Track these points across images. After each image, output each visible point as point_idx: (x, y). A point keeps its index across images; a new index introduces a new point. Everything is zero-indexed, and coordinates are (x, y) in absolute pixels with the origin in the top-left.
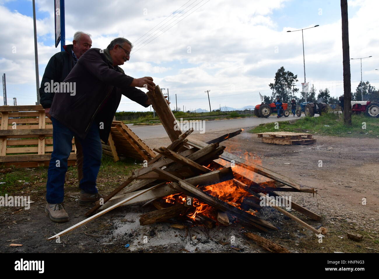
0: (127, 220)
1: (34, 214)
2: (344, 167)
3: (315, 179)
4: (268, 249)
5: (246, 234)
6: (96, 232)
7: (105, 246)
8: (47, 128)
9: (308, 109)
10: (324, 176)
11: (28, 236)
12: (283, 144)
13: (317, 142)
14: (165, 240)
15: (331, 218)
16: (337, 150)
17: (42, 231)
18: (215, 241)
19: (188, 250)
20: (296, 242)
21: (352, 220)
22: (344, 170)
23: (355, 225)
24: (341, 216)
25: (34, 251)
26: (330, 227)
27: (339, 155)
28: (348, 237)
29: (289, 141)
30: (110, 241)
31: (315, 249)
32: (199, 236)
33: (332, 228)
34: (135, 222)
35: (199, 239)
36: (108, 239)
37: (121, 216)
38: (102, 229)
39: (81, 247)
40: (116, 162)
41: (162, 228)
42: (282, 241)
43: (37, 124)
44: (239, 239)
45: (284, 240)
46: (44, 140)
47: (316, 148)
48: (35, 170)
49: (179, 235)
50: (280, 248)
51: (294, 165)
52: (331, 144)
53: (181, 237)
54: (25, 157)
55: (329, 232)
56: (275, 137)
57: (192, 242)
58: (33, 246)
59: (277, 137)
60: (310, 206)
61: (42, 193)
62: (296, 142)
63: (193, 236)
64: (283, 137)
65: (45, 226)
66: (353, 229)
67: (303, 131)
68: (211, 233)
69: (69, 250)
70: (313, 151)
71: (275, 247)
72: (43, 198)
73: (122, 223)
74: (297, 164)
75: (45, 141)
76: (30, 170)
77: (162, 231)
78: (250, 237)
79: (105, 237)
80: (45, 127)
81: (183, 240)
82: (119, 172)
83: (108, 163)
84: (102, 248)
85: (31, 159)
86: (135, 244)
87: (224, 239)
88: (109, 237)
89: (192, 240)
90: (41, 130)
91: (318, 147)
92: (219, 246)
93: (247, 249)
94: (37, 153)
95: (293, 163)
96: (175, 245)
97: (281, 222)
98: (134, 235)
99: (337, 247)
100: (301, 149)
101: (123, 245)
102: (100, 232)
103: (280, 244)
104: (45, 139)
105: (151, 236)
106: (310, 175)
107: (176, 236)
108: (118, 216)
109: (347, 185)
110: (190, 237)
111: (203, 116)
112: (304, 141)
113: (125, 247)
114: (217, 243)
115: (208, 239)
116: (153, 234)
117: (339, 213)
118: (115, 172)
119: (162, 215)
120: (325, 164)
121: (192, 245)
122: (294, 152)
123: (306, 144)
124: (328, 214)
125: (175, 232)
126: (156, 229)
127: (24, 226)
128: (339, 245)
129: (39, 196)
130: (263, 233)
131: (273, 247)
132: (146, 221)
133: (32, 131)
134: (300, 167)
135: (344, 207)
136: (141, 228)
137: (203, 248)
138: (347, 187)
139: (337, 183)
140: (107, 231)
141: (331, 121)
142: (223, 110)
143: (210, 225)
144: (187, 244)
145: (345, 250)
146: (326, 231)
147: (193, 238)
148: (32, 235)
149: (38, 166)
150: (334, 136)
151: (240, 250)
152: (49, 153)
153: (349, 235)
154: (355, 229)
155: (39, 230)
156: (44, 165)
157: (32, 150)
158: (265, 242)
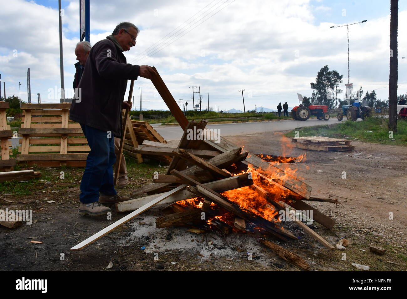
0: (145, 223)
1: (54, 213)
2: (380, 177)
3: (346, 188)
4: (284, 258)
5: (263, 242)
6: (114, 233)
7: (121, 248)
8: (70, 127)
9: (350, 113)
10: (357, 186)
11: (48, 235)
12: (319, 150)
13: (355, 149)
14: (181, 244)
15: (356, 230)
16: (377, 159)
17: (61, 231)
18: (231, 248)
19: (204, 255)
20: (315, 252)
21: (379, 234)
22: (379, 180)
23: (380, 238)
24: (368, 228)
25: (53, 249)
26: (354, 239)
27: (377, 164)
28: (370, 250)
29: (324, 147)
30: (127, 243)
31: (333, 260)
32: (216, 242)
33: (356, 241)
34: (153, 225)
35: (215, 244)
36: (125, 241)
37: (140, 219)
38: (120, 231)
39: (98, 247)
40: (140, 164)
41: (179, 232)
42: (300, 250)
43: (60, 123)
44: (256, 247)
45: (303, 250)
46: (66, 140)
47: (353, 155)
48: (57, 169)
49: (196, 239)
50: (296, 257)
51: (327, 173)
52: (370, 152)
53: (197, 242)
54: (48, 156)
55: (351, 245)
56: (310, 142)
57: (207, 248)
58: (52, 244)
59: (313, 143)
60: (336, 216)
61: (63, 193)
62: (333, 148)
63: (209, 242)
64: (319, 143)
65: (65, 226)
66: (378, 242)
67: (342, 137)
68: (228, 239)
69: (86, 250)
70: (351, 158)
71: (291, 256)
72: (64, 198)
73: (140, 226)
74: (330, 172)
75: (68, 140)
76: (52, 170)
77: (179, 235)
78: (267, 245)
79: (123, 239)
80: (68, 126)
81: (199, 245)
82: (142, 174)
83: (131, 165)
84: (118, 249)
85: (53, 159)
86: (150, 247)
87: (241, 246)
88: (126, 239)
89: (208, 246)
90: (64, 129)
91: (356, 155)
92: (235, 253)
93: (263, 256)
94: (59, 152)
95: (326, 171)
96: (190, 250)
97: (303, 231)
98: (151, 238)
99: (357, 260)
100: (337, 156)
101: (139, 248)
102: (117, 234)
103: (297, 253)
104: (68, 139)
105: (168, 240)
106: (342, 185)
107: (193, 241)
108: (136, 219)
109: (379, 196)
110: (206, 243)
111: (236, 117)
112: (342, 148)
113: (141, 250)
114: (233, 249)
115: (225, 245)
116: (169, 237)
117: (366, 225)
118: (138, 174)
119: (179, 219)
120: (361, 173)
121: (207, 250)
122: (330, 159)
123: (342, 150)
124: (354, 225)
125: (192, 237)
126: (173, 232)
127: (45, 225)
128: (359, 257)
129: (59, 196)
130: (282, 242)
131: (289, 256)
132: (161, 224)
133: (54, 130)
134: (333, 175)
135: (372, 219)
136: (158, 232)
137: (218, 253)
138: (380, 199)
139: (369, 194)
140: (125, 233)
141: (374, 127)
142: (258, 111)
143: (226, 231)
144: (202, 249)
145: (364, 262)
146: (348, 243)
147: (210, 243)
148: (52, 233)
149: (60, 165)
150: (375, 144)
151: (256, 257)
152: (71, 153)
153: (371, 248)
154: (380, 243)
155: (59, 229)
156: (66, 165)
157: (55, 149)
158: (281, 250)
